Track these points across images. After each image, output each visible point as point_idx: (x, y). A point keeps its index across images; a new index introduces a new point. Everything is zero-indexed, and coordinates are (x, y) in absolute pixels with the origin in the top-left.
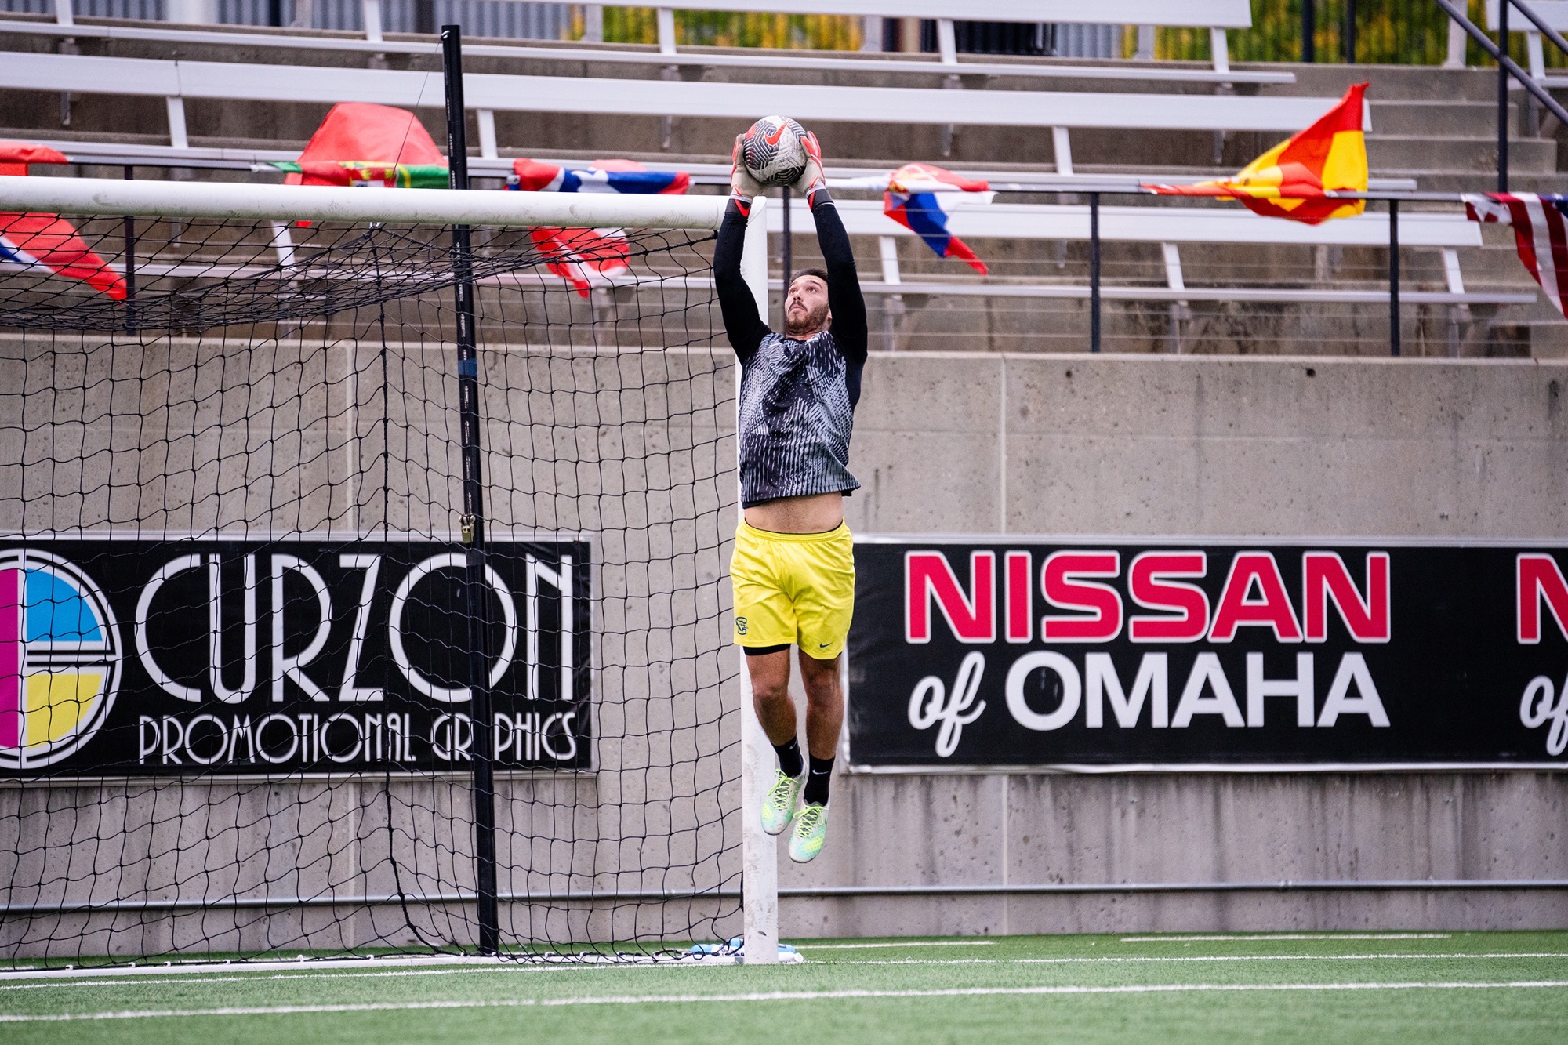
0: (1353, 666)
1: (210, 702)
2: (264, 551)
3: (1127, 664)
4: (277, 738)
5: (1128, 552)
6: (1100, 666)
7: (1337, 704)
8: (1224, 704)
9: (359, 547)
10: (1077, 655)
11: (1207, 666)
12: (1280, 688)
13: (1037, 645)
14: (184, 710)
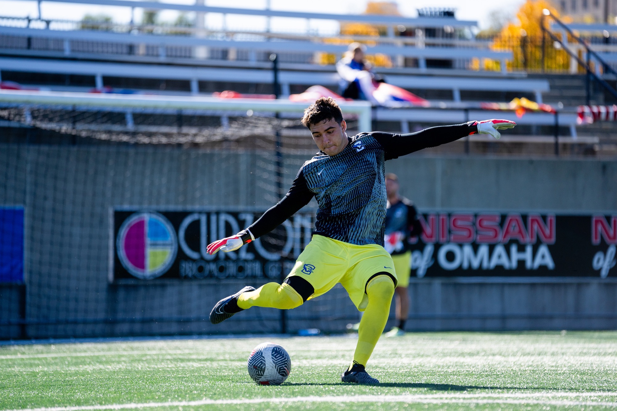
0: (543, 250)
1: (202, 258)
2: (218, 213)
3: (475, 247)
4: (222, 269)
5: (476, 216)
6: (468, 249)
7: (538, 262)
8: (504, 261)
9: (246, 212)
10: (461, 246)
11: (499, 250)
12: (521, 256)
13: (448, 242)
14: (193, 260)
